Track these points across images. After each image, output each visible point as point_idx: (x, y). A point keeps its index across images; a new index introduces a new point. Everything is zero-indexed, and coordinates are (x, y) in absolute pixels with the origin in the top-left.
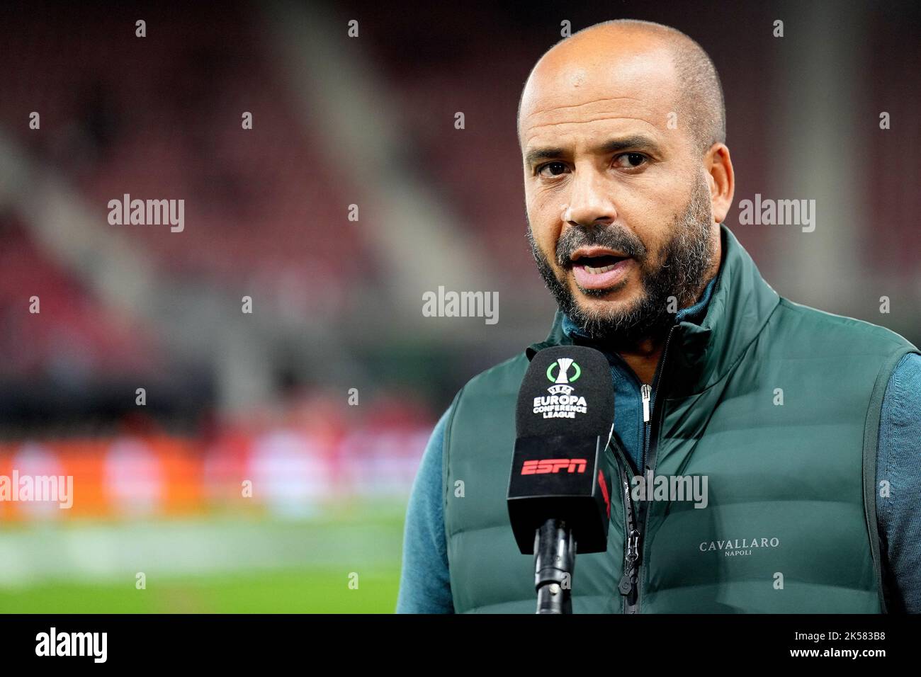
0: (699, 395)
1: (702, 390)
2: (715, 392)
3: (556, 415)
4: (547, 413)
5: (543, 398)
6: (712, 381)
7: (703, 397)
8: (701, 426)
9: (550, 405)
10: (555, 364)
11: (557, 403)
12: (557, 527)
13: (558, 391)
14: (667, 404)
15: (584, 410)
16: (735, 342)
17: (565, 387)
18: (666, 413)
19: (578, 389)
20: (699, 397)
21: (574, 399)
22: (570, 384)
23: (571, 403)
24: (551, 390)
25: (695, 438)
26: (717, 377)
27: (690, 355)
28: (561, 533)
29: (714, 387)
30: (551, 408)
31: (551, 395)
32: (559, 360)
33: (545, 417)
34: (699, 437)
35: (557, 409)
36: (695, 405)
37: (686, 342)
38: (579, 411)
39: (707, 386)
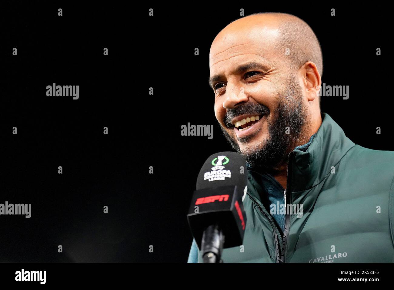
0: (309, 190)
1: (311, 187)
2: (317, 189)
3: (215, 179)
4: (211, 179)
5: (209, 172)
6: (316, 183)
7: (311, 191)
8: (311, 205)
9: (212, 175)
10: (216, 159)
11: (216, 174)
12: (214, 228)
13: (217, 168)
14: (293, 195)
15: (230, 176)
16: (328, 164)
17: (220, 167)
18: (293, 200)
19: (227, 167)
20: (310, 191)
21: (225, 171)
22: (223, 165)
23: (223, 173)
24: (213, 169)
25: (309, 212)
26: (319, 180)
27: (300, 168)
28: (216, 231)
29: (317, 186)
30: (213, 176)
31: (213, 171)
32: (218, 157)
33: (210, 180)
34: (311, 211)
35: (216, 176)
36: (308, 194)
37: (297, 160)
38: (227, 177)
39: (313, 185)
